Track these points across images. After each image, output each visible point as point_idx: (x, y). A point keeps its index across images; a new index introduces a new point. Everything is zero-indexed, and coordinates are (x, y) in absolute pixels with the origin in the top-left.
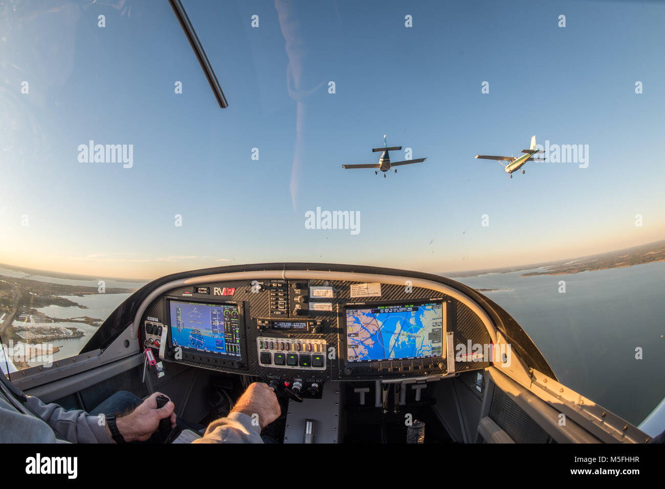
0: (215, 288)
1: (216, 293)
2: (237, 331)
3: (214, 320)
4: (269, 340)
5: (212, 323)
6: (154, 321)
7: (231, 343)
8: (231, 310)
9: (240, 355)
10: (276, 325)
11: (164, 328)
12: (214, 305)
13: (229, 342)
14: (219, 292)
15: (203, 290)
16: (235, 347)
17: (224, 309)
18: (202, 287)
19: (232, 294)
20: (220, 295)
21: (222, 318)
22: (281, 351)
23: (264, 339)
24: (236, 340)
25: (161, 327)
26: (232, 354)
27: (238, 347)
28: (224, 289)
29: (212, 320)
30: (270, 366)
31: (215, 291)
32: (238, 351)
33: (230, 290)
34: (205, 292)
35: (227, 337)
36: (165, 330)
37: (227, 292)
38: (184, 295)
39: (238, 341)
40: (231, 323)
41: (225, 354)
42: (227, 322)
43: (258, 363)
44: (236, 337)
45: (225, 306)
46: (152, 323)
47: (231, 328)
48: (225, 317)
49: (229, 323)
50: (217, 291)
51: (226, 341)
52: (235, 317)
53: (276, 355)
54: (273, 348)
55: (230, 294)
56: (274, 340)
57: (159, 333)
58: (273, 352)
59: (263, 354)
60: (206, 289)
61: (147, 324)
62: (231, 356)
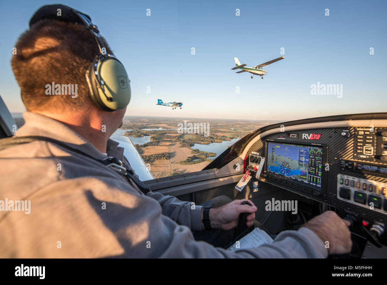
0: (303, 134)
1: (304, 137)
2: (320, 167)
3: (301, 156)
4: (351, 178)
5: (299, 158)
6: (256, 155)
7: (313, 175)
8: (316, 150)
9: (320, 186)
10: (360, 167)
11: (262, 159)
12: (302, 146)
13: (312, 174)
14: (307, 137)
15: (294, 136)
16: (317, 179)
17: (310, 149)
18: (293, 134)
19: (318, 138)
20: (308, 139)
21: (308, 156)
22: (363, 190)
23: (346, 177)
24: (318, 173)
25: (260, 159)
26: (313, 184)
27: (319, 179)
28: (311, 135)
29: (299, 156)
30: (349, 201)
31: (303, 136)
32: (319, 182)
33: (316, 135)
34: (295, 137)
35: (311, 170)
36: (263, 160)
37: (313, 137)
38: (279, 138)
39: (320, 175)
40: (315, 160)
41: (308, 182)
42: (312, 158)
43: (336, 196)
44: (318, 171)
45: (311, 147)
46: (254, 156)
47: (315, 164)
48: (310, 155)
49: (314, 160)
50: (305, 136)
51: (309, 173)
52: (319, 156)
53: (356, 193)
54: (353, 186)
55: (316, 139)
56: (356, 180)
57: (259, 162)
58: (353, 190)
59: (342, 189)
60: (296, 135)
61: (251, 156)
62: (312, 185)
